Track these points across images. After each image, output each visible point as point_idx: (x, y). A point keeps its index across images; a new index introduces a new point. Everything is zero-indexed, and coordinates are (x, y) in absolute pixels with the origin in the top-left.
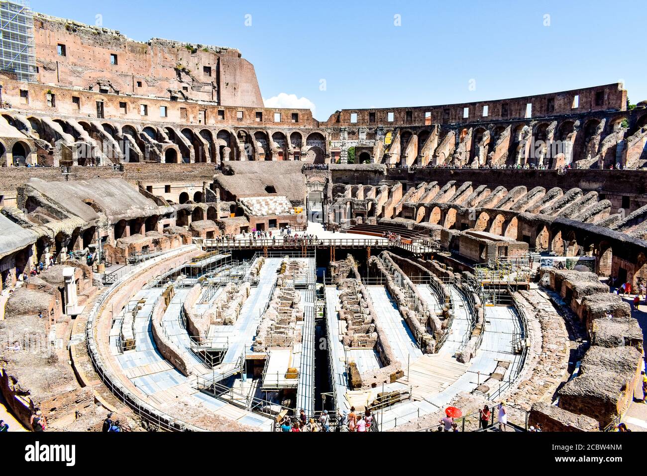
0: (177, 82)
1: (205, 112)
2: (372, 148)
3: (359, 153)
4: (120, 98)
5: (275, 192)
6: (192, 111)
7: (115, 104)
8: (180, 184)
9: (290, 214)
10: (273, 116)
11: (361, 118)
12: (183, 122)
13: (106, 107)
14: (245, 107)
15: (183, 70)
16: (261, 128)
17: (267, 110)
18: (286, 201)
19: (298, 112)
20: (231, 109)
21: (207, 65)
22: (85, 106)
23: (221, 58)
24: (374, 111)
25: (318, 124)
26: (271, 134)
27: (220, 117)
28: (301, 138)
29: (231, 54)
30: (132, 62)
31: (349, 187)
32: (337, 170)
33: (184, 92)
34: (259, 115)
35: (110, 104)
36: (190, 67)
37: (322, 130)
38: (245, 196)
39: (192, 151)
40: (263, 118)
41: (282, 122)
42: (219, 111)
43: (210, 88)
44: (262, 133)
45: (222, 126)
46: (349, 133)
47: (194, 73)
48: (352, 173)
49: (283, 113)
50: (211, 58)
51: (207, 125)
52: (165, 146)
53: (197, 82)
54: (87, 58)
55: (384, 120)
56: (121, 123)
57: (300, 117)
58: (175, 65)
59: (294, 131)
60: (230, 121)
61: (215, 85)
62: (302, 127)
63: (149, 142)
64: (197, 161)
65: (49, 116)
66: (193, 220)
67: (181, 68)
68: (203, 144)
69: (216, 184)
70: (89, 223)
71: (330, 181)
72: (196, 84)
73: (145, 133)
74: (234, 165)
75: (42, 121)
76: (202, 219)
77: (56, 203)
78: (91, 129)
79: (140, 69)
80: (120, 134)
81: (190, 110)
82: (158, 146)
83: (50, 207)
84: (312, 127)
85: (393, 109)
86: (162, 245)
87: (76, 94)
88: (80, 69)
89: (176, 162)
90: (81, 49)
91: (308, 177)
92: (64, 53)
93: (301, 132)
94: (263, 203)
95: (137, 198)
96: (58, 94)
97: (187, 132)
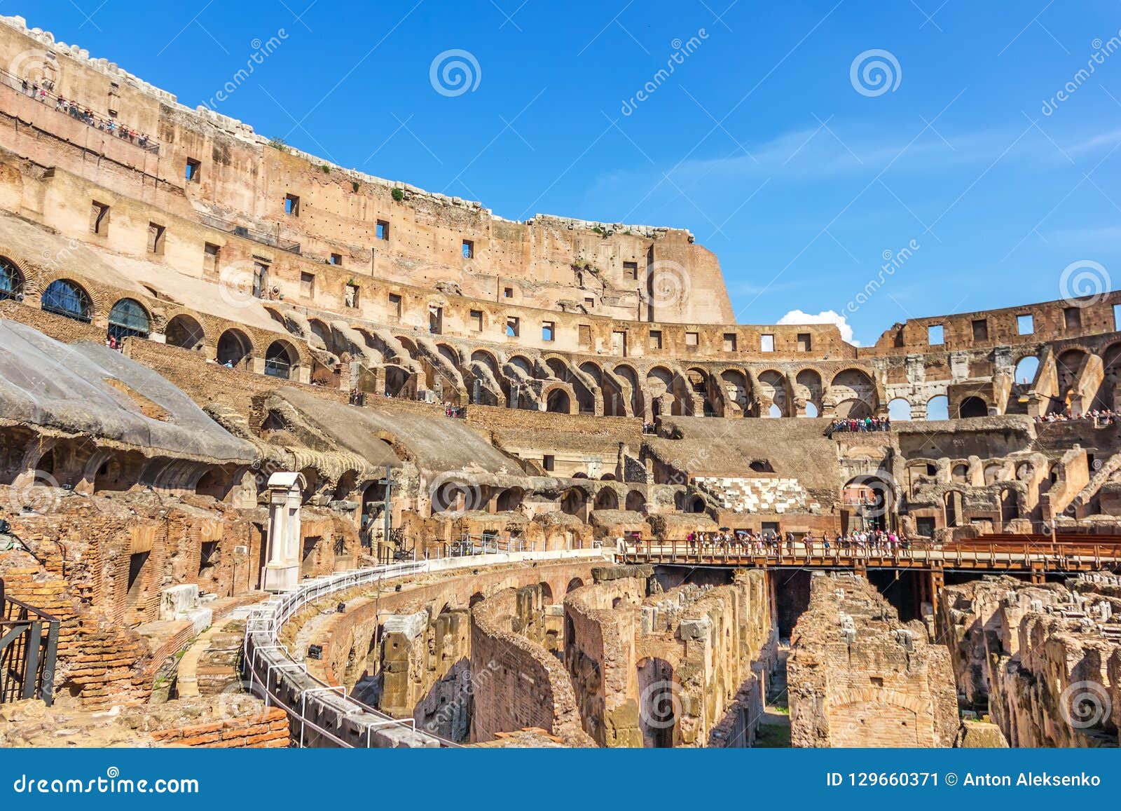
0: (575, 289)
1: (625, 334)
2: (990, 385)
3: (960, 399)
4: (471, 305)
5: (772, 470)
6: (601, 330)
7: (463, 312)
8: (574, 456)
9: (810, 511)
10: (758, 341)
11: (953, 334)
12: (584, 350)
13: (446, 316)
14: (701, 325)
15: (587, 267)
16: (734, 364)
17: (747, 329)
18: (798, 489)
19: (810, 330)
20: (675, 328)
21: (630, 260)
22: (410, 312)
23: (656, 246)
24: (983, 318)
25: (856, 353)
26: (755, 373)
27: (653, 342)
28: (819, 381)
29: (673, 238)
30: (498, 254)
31: (946, 464)
32: (909, 434)
33: (588, 307)
34: (731, 337)
35: (453, 311)
36: (601, 262)
37: (866, 363)
38: (705, 472)
39: (599, 398)
40: (738, 345)
41: (777, 351)
42: (653, 333)
43: (633, 300)
44: (737, 373)
45: (657, 360)
46: (927, 366)
47: (607, 274)
48: (947, 439)
49: (779, 334)
50: (637, 246)
51: (628, 357)
52: (546, 385)
53: (612, 289)
54: (423, 245)
55: (1009, 334)
56: (470, 346)
57: (816, 339)
58: (573, 260)
59: (804, 367)
60: (673, 350)
61: (645, 293)
62: (820, 359)
63: (518, 378)
64: (608, 412)
65: (345, 320)
66: (595, 508)
67: (582, 266)
68: (620, 387)
69: (646, 452)
70: (377, 470)
71: (898, 452)
72: (609, 293)
73: (512, 365)
74: (681, 422)
75: (333, 329)
76: (616, 506)
77: (319, 427)
78: (417, 351)
79: (512, 267)
80: (468, 363)
81: (596, 329)
82: (533, 384)
83: (308, 433)
84: (841, 359)
85: (1030, 307)
86: (528, 539)
87: (396, 290)
88: (410, 263)
89: (567, 412)
90: (414, 230)
91: (844, 446)
92: (386, 236)
93: (818, 369)
94: (747, 490)
95: (484, 453)
96: (365, 286)
97: (590, 367)
